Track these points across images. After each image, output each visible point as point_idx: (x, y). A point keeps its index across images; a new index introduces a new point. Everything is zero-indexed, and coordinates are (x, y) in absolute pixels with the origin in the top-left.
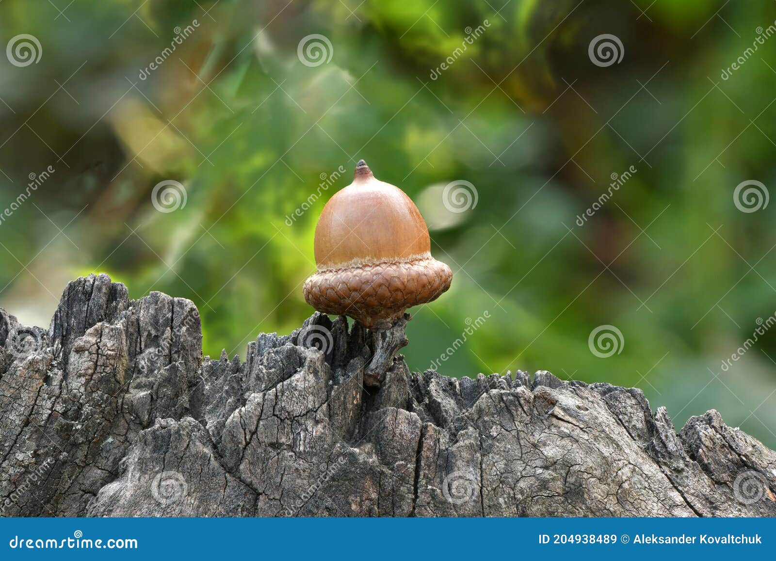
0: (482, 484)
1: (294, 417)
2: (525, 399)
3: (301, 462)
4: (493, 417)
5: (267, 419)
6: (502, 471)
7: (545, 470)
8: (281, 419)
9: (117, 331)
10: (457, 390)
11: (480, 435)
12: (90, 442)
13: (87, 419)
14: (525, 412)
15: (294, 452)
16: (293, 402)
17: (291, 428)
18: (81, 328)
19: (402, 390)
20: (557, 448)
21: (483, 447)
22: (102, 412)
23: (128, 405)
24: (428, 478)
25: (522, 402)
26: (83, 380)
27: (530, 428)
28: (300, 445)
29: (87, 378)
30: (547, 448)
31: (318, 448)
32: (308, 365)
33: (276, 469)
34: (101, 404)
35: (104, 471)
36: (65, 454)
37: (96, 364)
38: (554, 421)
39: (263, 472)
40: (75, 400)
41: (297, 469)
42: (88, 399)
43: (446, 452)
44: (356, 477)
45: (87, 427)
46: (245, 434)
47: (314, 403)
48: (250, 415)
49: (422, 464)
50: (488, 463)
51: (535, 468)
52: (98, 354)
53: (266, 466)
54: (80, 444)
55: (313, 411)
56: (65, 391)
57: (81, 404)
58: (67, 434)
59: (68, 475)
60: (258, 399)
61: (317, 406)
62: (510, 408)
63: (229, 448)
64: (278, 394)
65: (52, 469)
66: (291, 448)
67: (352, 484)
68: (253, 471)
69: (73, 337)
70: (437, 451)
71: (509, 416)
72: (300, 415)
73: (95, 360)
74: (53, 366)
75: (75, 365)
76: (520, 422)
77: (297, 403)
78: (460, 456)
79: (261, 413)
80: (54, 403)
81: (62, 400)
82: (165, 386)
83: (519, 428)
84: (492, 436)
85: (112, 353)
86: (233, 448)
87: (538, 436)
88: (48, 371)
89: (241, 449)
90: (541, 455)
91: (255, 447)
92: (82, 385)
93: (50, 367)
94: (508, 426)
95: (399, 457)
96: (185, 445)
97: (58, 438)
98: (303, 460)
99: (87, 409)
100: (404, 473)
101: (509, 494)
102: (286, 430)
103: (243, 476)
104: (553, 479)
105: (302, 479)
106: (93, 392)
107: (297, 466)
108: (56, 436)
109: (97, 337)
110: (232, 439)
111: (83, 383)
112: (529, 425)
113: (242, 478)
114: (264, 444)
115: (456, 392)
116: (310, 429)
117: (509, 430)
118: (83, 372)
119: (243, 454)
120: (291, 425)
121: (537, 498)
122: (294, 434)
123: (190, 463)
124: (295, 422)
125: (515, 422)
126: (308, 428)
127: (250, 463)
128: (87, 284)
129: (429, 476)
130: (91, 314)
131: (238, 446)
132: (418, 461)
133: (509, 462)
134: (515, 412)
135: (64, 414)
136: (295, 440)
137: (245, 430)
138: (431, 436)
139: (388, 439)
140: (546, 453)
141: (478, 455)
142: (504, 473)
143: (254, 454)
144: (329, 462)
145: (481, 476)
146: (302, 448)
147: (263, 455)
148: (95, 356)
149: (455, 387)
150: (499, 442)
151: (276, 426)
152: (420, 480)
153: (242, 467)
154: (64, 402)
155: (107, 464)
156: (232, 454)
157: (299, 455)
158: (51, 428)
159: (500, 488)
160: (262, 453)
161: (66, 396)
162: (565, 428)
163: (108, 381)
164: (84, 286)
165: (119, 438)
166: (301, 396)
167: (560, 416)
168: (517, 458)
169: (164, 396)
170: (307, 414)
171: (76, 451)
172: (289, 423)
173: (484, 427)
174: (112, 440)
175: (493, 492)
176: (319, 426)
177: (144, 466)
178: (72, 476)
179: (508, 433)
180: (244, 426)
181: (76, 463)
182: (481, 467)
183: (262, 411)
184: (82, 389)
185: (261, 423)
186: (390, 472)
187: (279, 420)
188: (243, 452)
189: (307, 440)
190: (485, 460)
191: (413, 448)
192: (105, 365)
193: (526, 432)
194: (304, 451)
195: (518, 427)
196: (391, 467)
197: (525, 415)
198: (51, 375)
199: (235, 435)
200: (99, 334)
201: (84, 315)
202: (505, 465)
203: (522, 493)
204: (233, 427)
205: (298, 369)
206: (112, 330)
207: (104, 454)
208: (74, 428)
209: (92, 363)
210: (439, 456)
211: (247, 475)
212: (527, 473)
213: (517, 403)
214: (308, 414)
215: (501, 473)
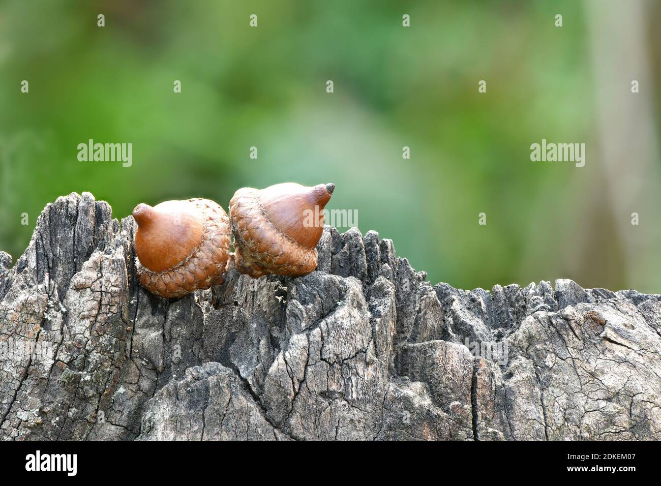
0: (546, 423)
1: (343, 361)
2: (576, 322)
3: (355, 412)
4: (545, 344)
5: (315, 364)
6: (565, 406)
7: (609, 403)
8: (330, 363)
9: (119, 263)
10: (482, 308)
11: (535, 365)
12: (101, 395)
13: (96, 368)
14: (576, 336)
15: (346, 400)
16: (340, 343)
17: (342, 373)
18: (69, 258)
19: (437, 316)
20: (616, 376)
21: (540, 380)
22: (112, 358)
23: (138, 348)
24: (486, 418)
25: (573, 325)
26: (87, 323)
27: (584, 354)
28: (352, 391)
29: (91, 320)
30: (606, 376)
31: (371, 394)
32: (352, 299)
33: (329, 422)
34: (110, 349)
35: (119, 427)
36: (74, 410)
37: (100, 303)
38: (607, 343)
39: (317, 426)
40: (81, 347)
41: (352, 420)
42: (95, 345)
43: (503, 389)
44: (413, 425)
45: (97, 377)
46: (293, 383)
47: (363, 342)
48: (297, 361)
49: (478, 403)
50: (549, 398)
51: (597, 400)
52: (101, 292)
53: (319, 419)
54: (90, 397)
55: (362, 352)
56: (67, 336)
57: (87, 351)
58: (75, 387)
59: (79, 434)
60: (303, 342)
61: (366, 346)
62: (561, 333)
63: (274, 400)
64: (324, 335)
65: (62, 428)
66: (343, 396)
67: (410, 432)
68: (306, 426)
69: (61, 269)
70: (494, 388)
71: (561, 342)
72: (349, 358)
73: (99, 299)
74: (48, 306)
75: (75, 305)
76: (573, 348)
77: (345, 344)
78: (519, 393)
79: (308, 358)
80: (57, 351)
81: (66, 347)
82: (178, 325)
83: (574, 356)
84: (547, 367)
85: (117, 289)
86: (280, 400)
87: (595, 364)
88: (45, 314)
89: (291, 400)
90: (601, 385)
91: (305, 398)
92: (87, 328)
93: (47, 308)
94: (563, 353)
95: (452, 396)
96: (228, 400)
97: (65, 392)
98: (357, 409)
99: (94, 357)
100: (460, 415)
101: (575, 432)
102: (336, 375)
103: (296, 432)
104: (619, 413)
105: (357, 431)
106: (100, 336)
107: (352, 416)
108: (62, 390)
109: (97, 270)
110: (278, 390)
111: (88, 326)
112: (583, 351)
113: (294, 434)
114: (314, 393)
115: (482, 310)
116: (361, 373)
117: (564, 358)
118: (86, 313)
119: (293, 407)
120: (341, 370)
121: (603, 435)
122: (344, 380)
123: (235, 421)
124: (345, 365)
125: (569, 348)
126: (359, 371)
127: (302, 417)
128: (70, 205)
129: (488, 417)
130: (79, 240)
131: (286, 397)
132: (473, 400)
133: (570, 395)
134: (566, 337)
135: (70, 364)
136: (346, 386)
137: (292, 379)
138: (484, 371)
139: (439, 377)
140: (606, 383)
141: (537, 389)
142: (567, 409)
143: (304, 406)
144: (383, 409)
145: (544, 414)
146: (355, 396)
147: (315, 407)
148: (98, 294)
149: (480, 304)
150: (556, 373)
151: (325, 372)
152: (478, 422)
153: (292, 421)
154: (69, 349)
155: (121, 419)
156: (278, 407)
157: (352, 404)
158: (55, 380)
159: (565, 426)
160: (313, 404)
161: (70, 343)
162: (619, 351)
163: (115, 323)
164: (67, 209)
165: (131, 387)
166: (348, 335)
167: (613, 339)
168: (578, 390)
169: (179, 336)
170: (356, 356)
171: (86, 406)
172: (339, 367)
173: (538, 356)
174: (124, 390)
175: (558, 431)
176: (370, 368)
177: (179, 424)
178: (83, 435)
179: (563, 362)
180: (291, 375)
181: (87, 420)
182: (542, 403)
183: (309, 355)
184: (87, 334)
185: (309, 369)
186: (445, 414)
187: (328, 365)
188: (293, 404)
189: (360, 386)
190: (545, 395)
191: (467, 386)
192: (110, 304)
193: (580, 358)
194: (358, 398)
195: (572, 354)
196: (446, 408)
197: (577, 340)
198: (49, 319)
199: (282, 385)
200: (98, 267)
201: (71, 242)
202: (567, 399)
203: (589, 431)
204: (280, 376)
205: (339, 303)
206: (113, 262)
207: (117, 407)
208: (82, 380)
209: (95, 302)
210: (496, 393)
211: (299, 431)
212: (590, 408)
213: (567, 326)
214: (358, 356)
215: (565, 410)
